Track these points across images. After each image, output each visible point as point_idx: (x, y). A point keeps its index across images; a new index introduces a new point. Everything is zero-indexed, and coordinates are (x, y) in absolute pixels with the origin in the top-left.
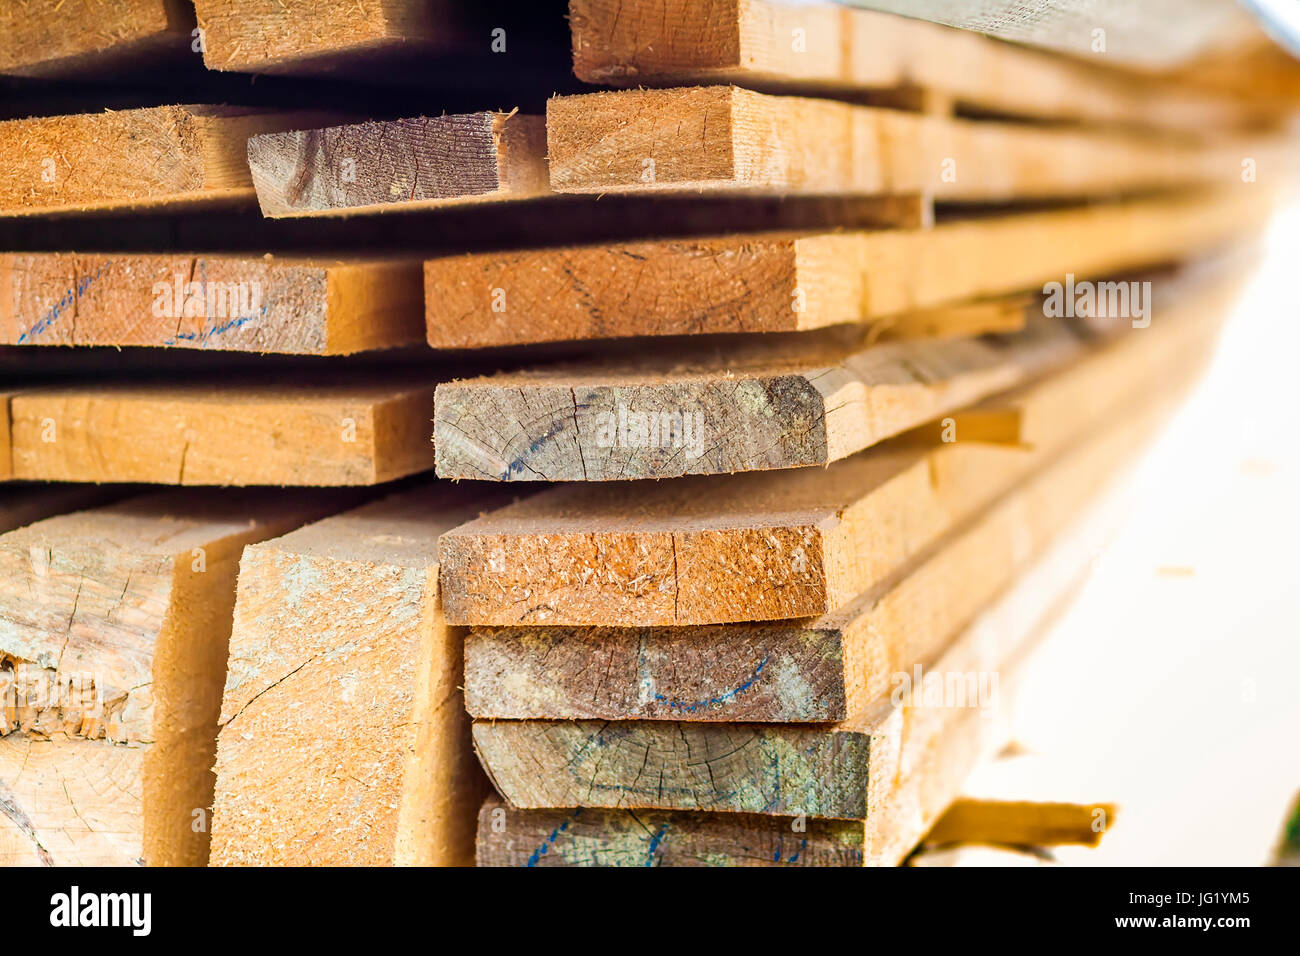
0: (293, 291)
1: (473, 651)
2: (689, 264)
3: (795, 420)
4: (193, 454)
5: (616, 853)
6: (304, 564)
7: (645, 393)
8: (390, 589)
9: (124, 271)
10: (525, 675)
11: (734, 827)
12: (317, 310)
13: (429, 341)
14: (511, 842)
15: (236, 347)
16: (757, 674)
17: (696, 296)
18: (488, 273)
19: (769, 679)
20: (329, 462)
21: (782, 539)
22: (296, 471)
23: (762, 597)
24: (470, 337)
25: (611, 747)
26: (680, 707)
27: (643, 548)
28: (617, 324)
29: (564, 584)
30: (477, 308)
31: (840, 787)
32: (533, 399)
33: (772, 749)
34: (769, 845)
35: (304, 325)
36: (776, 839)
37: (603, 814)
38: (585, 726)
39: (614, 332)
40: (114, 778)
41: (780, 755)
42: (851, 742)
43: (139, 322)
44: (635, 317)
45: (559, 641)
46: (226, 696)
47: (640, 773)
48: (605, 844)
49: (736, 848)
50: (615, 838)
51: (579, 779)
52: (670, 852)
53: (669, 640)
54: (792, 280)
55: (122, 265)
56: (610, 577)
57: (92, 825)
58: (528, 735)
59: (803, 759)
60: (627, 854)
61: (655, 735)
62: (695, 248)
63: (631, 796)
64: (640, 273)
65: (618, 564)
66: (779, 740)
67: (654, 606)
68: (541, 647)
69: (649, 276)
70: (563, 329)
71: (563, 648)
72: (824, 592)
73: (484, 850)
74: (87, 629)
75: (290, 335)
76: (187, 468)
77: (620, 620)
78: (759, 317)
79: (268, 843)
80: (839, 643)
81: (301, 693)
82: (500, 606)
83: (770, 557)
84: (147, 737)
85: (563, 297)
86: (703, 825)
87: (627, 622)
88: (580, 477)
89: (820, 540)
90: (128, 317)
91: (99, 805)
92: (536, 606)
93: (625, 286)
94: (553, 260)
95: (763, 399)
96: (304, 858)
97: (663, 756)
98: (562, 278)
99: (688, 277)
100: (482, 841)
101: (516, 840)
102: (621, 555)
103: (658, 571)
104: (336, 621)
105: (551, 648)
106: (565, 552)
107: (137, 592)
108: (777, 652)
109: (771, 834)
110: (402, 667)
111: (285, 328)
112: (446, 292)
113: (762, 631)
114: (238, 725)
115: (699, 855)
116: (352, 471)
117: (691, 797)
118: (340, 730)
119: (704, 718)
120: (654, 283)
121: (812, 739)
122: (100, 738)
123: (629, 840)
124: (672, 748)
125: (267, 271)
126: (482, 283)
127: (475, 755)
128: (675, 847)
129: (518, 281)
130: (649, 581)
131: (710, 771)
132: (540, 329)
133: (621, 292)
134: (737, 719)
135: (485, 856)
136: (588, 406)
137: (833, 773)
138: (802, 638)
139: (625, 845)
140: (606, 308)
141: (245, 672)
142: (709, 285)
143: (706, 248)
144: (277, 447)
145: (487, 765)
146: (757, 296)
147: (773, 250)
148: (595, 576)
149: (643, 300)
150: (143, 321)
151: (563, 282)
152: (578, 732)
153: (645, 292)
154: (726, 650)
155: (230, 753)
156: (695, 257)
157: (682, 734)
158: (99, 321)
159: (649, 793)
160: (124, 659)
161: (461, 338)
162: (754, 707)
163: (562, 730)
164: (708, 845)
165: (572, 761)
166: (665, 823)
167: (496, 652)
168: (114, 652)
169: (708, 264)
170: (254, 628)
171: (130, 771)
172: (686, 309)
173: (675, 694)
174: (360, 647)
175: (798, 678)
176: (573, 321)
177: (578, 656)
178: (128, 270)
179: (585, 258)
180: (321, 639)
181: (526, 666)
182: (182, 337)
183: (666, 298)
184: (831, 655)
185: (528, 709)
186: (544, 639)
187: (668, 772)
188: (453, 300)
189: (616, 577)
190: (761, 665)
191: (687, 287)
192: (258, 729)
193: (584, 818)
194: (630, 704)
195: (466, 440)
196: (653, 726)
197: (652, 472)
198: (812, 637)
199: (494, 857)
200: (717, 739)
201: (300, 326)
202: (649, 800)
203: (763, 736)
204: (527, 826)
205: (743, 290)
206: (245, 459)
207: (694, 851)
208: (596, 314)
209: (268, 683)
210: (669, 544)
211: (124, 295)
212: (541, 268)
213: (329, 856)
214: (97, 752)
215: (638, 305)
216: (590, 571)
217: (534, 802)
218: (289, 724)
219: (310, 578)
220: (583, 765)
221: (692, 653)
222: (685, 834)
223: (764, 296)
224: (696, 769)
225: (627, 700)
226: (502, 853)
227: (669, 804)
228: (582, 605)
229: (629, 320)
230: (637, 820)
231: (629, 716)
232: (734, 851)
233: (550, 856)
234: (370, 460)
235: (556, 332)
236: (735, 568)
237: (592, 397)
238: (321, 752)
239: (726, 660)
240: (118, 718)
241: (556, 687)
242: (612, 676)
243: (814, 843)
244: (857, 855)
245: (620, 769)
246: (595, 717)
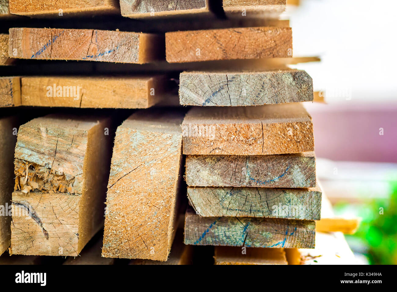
0: (127, 42)
1: (189, 163)
2: (256, 35)
3: (303, 86)
4: (85, 97)
5: (232, 232)
6: (138, 133)
7: (251, 77)
8: (168, 142)
9: (69, 34)
10: (207, 171)
11: (272, 223)
12: (135, 48)
13: (167, 60)
14: (196, 228)
15: (107, 60)
16: (286, 171)
17: (258, 46)
18: (187, 37)
19: (290, 173)
20: (132, 101)
21: (300, 126)
22: (120, 103)
23: (292, 145)
24: (181, 59)
25: (234, 196)
26: (260, 183)
27: (252, 129)
28: (231, 55)
29: (225, 141)
30: (184, 49)
31: (312, 210)
32: (213, 78)
33: (289, 197)
34: (284, 229)
35: (131, 53)
36: (286, 227)
37: (228, 219)
38: (226, 189)
39: (230, 57)
40: (70, 206)
41: (291, 199)
42: (315, 195)
43: (74, 51)
44: (237, 53)
45: (219, 160)
46: (110, 178)
47: (244, 205)
48: (228, 229)
49: (273, 230)
50: (232, 227)
51: (223, 207)
52: (250, 232)
53: (256, 160)
54: (291, 41)
55: (68, 32)
56: (241, 138)
57: (62, 222)
58: (206, 192)
59: (299, 200)
60: (235, 232)
61: (249, 192)
62: (259, 30)
63: (241, 213)
64: (240, 38)
65: (243, 134)
66: (291, 194)
67: (256, 148)
68: (213, 162)
69: (243, 39)
70: (213, 56)
71: (220, 163)
72: (313, 144)
73: (187, 231)
74: (61, 155)
75: (126, 56)
76: (83, 102)
77: (244, 153)
78: (280, 53)
79: (124, 228)
80: (314, 161)
81: (136, 177)
82: (203, 148)
83: (295, 132)
84: (80, 192)
85: (213, 46)
86: (262, 223)
87: (246, 154)
88: (229, 105)
89: (312, 126)
90: (70, 50)
91: (64, 215)
92: (215, 148)
93: (234, 42)
94: (210, 33)
95: (292, 79)
96: (137, 233)
97: (252, 199)
98: (213, 39)
99: (256, 39)
100: (186, 228)
101: (198, 228)
102: (245, 131)
103: (257, 137)
104: (149, 153)
105: (216, 163)
106: (226, 130)
107: (76, 143)
108: (293, 164)
109: (285, 226)
110: (171, 168)
111: (124, 54)
112: (173, 43)
113: (288, 157)
114: (114, 188)
115: (260, 233)
116: (140, 104)
117: (261, 213)
118: (150, 190)
119: (268, 186)
120: (244, 41)
121: (302, 194)
122: (64, 192)
123: (237, 228)
124: (255, 197)
125: (119, 34)
126: (185, 40)
127: (188, 199)
128: (253, 230)
129: (198, 40)
130: (254, 140)
131: (267, 204)
132: (205, 56)
133: (233, 44)
134: (279, 187)
135: (188, 233)
136: (232, 81)
137: (309, 205)
138: (302, 160)
139: (235, 229)
140: (228, 49)
141: (117, 170)
142: (263, 42)
143: (263, 30)
144: (114, 95)
145: (192, 203)
146: (279, 46)
147: (284, 30)
148: (236, 138)
149: (240, 47)
150: (75, 51)
151: (213, 40)
152: (223, 191)
153: (241, 44)
154: (276, 163)
155: (111, 197)
156: (258, 33)
157: (258, 192)
158: (60, 51)
159: (247, 212)
160: (74, 165)
161: (178, 59)
162: (285, 183)
163: (218, 190)
164: (264, 229)
165: (221, 201)
166: (249, 222)
167: (197, 164)
168: (70, 163)
169: (263, 35)
170: (120, 155)
171: (75, 203)
172: (255, 50)
173: (258, 178)
174: (157, 162)
175: (300, 173)
176: (217, 54)
177: (225, 165)
178: (70, 34)
179: (221, 32)
180: (144, 159)
181: (207, 169)
182: (88, 57)
183: (248, 46)
184: (311, 165)
185: (208, 183)
186: (214, 160)
187: (253, 205)
188: (176, 46)
189: (243, 138)
190: (288, 169)
191: (255, 42)
192: (121, 189)
193: (222, 220)
194: (243, 182)
195: (190, 92)
196: (248, 189)
197: (254, 103)
198: (305, 159)
199: (191, 233)
200: (270, 193)
201: (129, 53)
202: (247, 214)
203: (286, 193)
204: (202, 223)
205: (274, 44)
206: (103, 99)
207: (259, 231)
208: (224, 51)
209: (125, 173)
210: (261, 127)
211: (69, 42)
212: (205, 36)
213: (146, 232)
214: (64, 197)
215: (239, 48)
216: (234, 136)
217: (208, 215)
218: (132, 188)
219: (140, 137)
220: (225, 202)
221: (264, 164)
222: (255, 226)
223: (281, 46)
224: (263, 204)
225: (242, 180)
226: (193, 232)
227: (253, 215)
228: (231, 148)
229: (236, 54)
230: (239, 221)
231: (243, 186)
232: (272, 231)
233: (210, 233)
234: (146, 100)
235: (211, 57)
236: (283, 136)
237: (233, 78)
238: (143, 197)
239: (276, 167)
240: (71, 186)
241: (217, 176)
242: (237, 172)
243: (299, 228)
244: (313, 233)
245: (237, 203)
246: (231, 186)
